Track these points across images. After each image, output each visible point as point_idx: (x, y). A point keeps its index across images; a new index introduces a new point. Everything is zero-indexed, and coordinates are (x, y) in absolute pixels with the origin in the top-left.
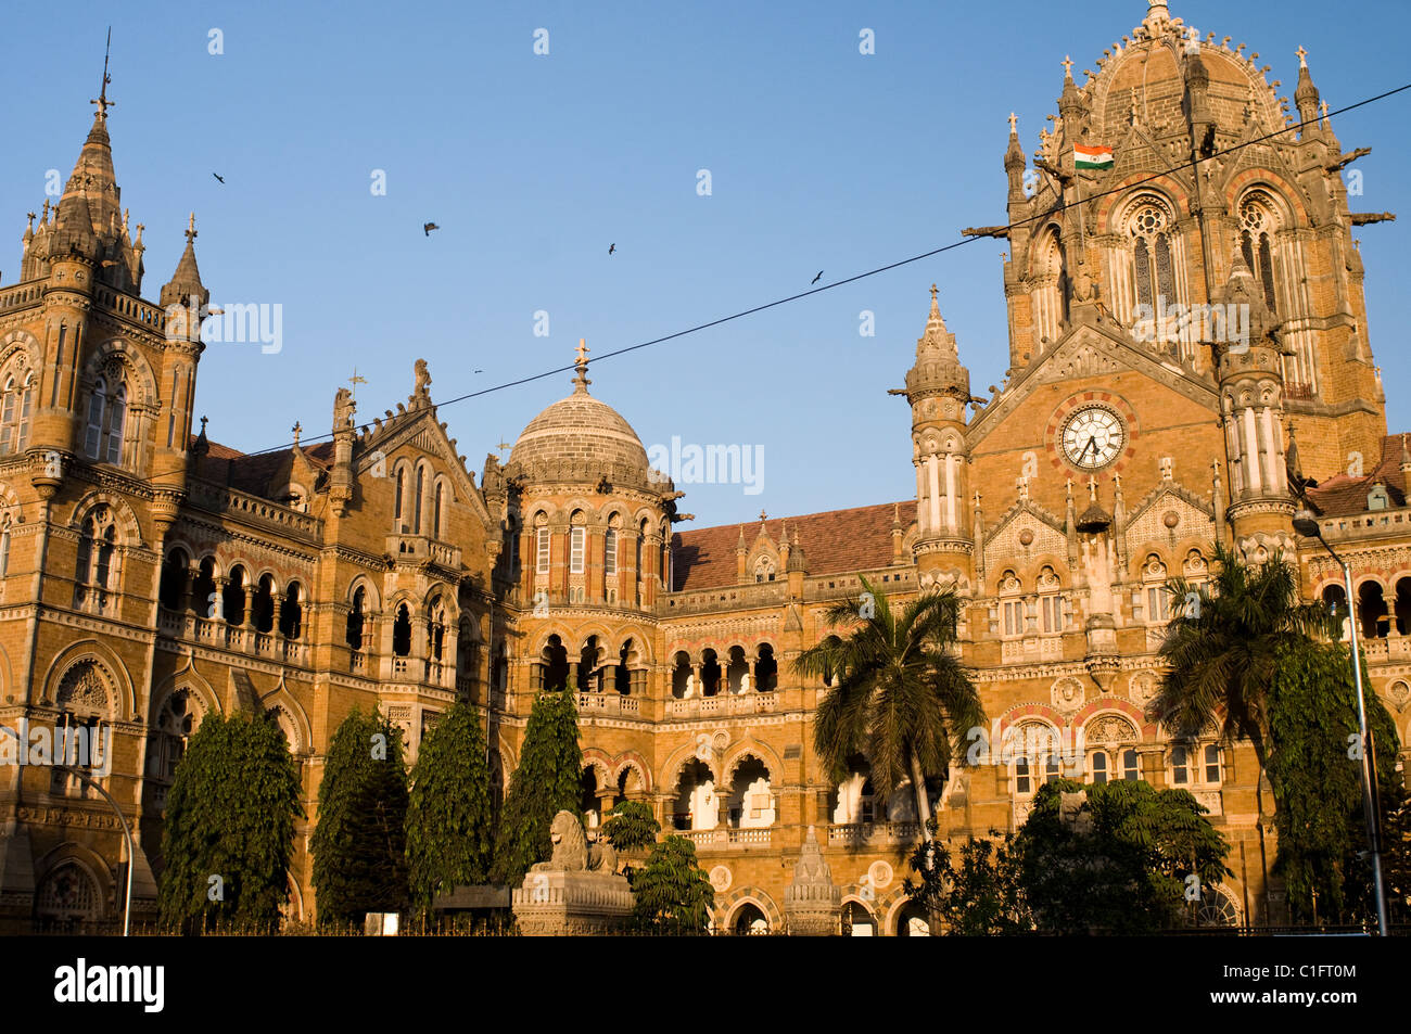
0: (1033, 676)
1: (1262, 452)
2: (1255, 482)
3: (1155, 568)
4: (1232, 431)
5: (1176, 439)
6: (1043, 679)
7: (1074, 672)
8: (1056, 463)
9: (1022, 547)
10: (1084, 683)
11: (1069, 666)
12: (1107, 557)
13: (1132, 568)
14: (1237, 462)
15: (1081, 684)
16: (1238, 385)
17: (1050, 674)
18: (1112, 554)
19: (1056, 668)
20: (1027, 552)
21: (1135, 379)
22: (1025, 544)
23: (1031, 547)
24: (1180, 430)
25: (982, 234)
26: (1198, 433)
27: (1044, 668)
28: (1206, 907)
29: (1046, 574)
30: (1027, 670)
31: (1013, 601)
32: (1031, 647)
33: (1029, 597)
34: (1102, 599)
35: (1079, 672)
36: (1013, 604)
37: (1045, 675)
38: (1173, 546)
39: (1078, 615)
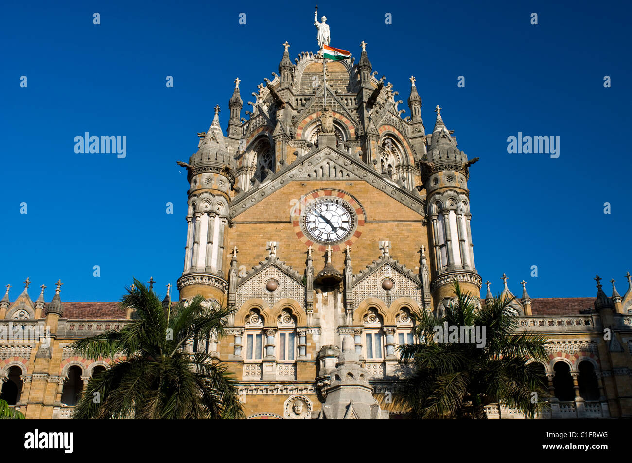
0: (270, 392)
1: (461, 241)
2: (457, 261)
3: (373, 319)
4: (438, 226)
5: (393, 230)
6: (278, 395)
7: (304, 392)
8: (299, 235)
9: (267, 292)
10: (313, 401)
11: (300, 387)
12: (335, 307)
13: (356, 315)
14: (441, 247)
15: (310, 402)
16: (445, 194)
17: (285, 392)
18: (340, 304)
19: (290, 387)
20: (272, 296)
21: (363, 186)
22: (271, 289)
23: (275, 293)
24: (395, 224)
26: (408, 227)
27: (280, 387)
29: (285, 315)
30: (265, 387)
31: (255, 333)
32: (270, 369)
33: (271, 330)
34: (330, 337)
35: (310, 392)
36: (255, 336)
37: (280, 392)
38: (389, 303)
39: (310, 347)
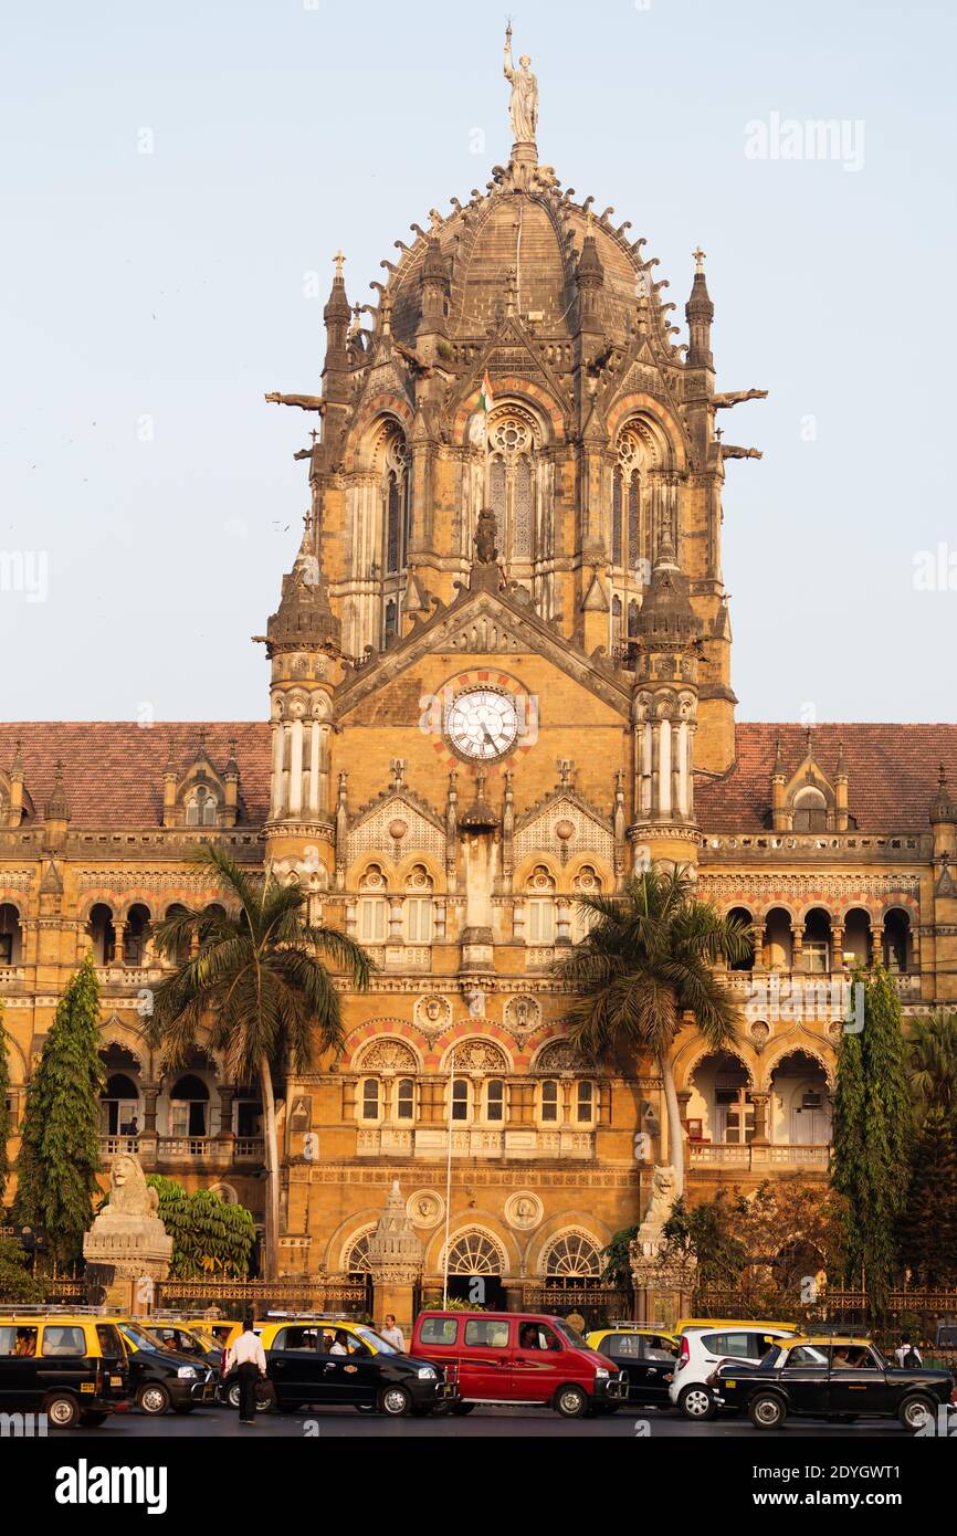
0: (395, 989)
1: (675, 770)
2: (665, 804)
3: (542, 881)
4: (645, 741)
5: (578, 741)
6: (406, 993)
7: (442, 989)
8: (439, 748)
9: (392, 841)
10: (453, 1001)
11: (437, 981)
12: (488, 863)
13: (517, 877)
14: (645, 777)
15: (448, 1003)
16: (658, 693)
17: (415, 989)
18: (494, 860)
19: (422, 982)
20: (397, 848)
21: (537, 664)
22: (396, 837)
23: (402, 842)
24: (581, 731)
25: (291, 401)
26: (603, 737)
27: (409, 981)
28: (569, 1256)
29: (417, 874)
30: (389, 981)
31: (374, 900)
32: (395, 955)
33: (396, 898)
34: (480, 910)
35: (448, 990)
36: (374, 904)
37: (408, 989)
38: (564, 861)
39: (451, 925)
